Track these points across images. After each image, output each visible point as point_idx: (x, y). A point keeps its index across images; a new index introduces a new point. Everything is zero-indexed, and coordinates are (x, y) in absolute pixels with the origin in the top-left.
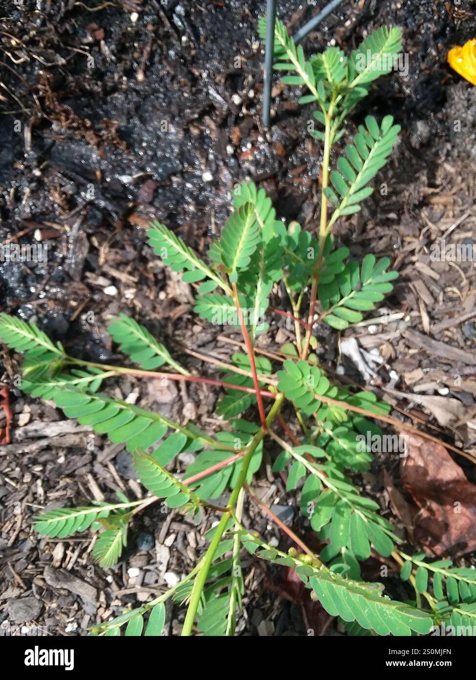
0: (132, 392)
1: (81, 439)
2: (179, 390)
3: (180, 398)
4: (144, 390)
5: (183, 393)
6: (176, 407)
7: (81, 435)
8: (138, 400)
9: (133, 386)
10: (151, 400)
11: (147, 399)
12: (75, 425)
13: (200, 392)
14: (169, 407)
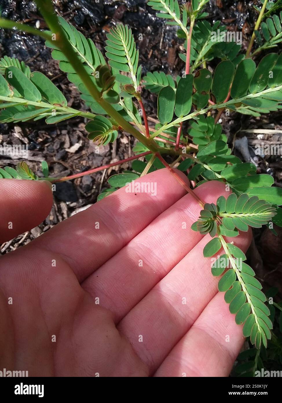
0: (78, 142)
1: (34, 166)
2: (111, 148)
3: (111, 154)
4: (86, 144)
5: (113, 151)
6: (106, 159)
7: (34, 164)
8: (80, 149)
9: (79, 138)
10: (90, 151)
11: (87, 151)
12: (32, 155)
13: (125, 154)
14: (101, 158)
